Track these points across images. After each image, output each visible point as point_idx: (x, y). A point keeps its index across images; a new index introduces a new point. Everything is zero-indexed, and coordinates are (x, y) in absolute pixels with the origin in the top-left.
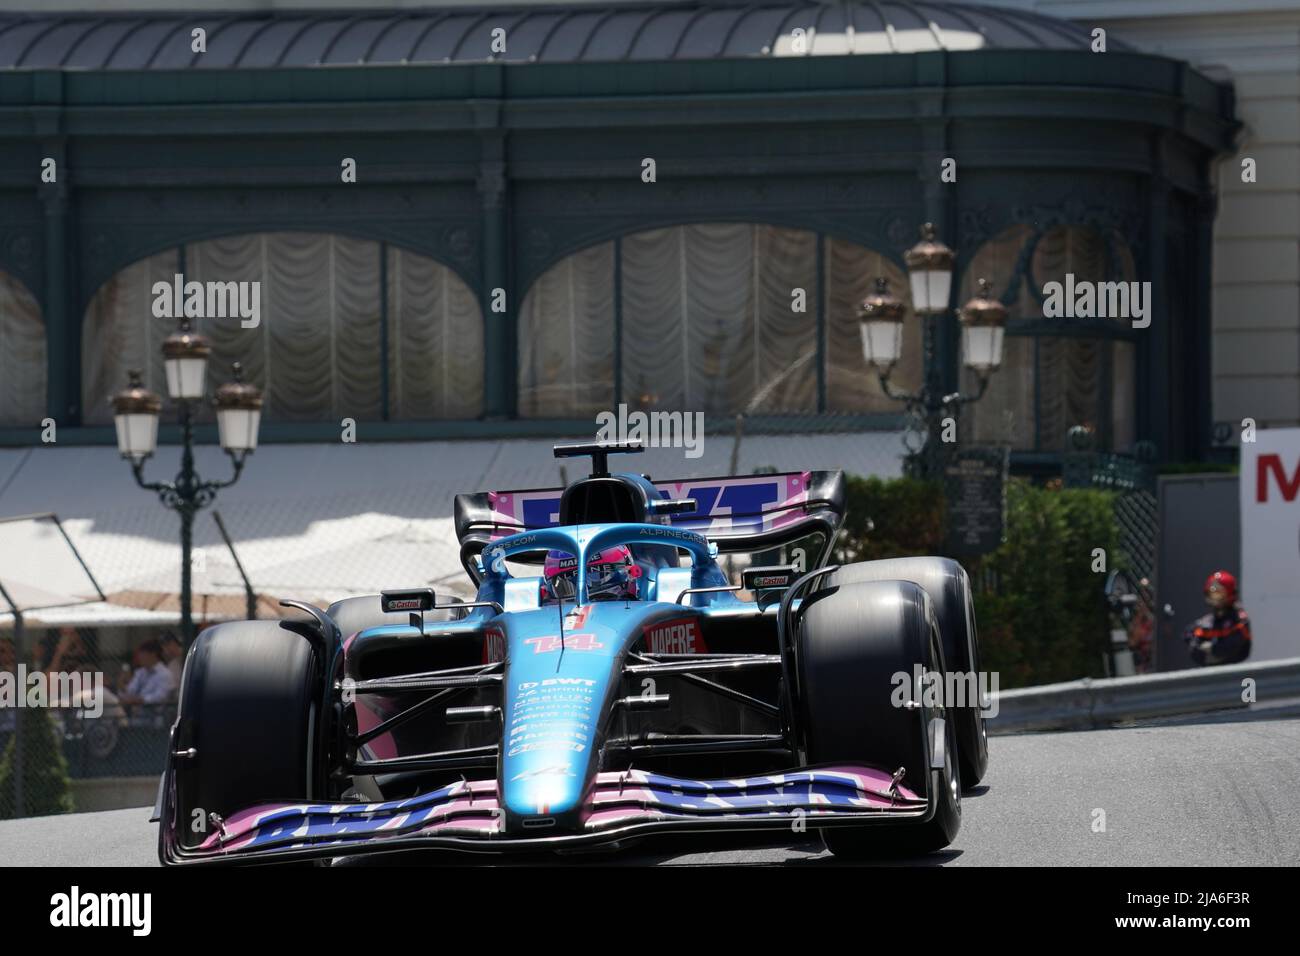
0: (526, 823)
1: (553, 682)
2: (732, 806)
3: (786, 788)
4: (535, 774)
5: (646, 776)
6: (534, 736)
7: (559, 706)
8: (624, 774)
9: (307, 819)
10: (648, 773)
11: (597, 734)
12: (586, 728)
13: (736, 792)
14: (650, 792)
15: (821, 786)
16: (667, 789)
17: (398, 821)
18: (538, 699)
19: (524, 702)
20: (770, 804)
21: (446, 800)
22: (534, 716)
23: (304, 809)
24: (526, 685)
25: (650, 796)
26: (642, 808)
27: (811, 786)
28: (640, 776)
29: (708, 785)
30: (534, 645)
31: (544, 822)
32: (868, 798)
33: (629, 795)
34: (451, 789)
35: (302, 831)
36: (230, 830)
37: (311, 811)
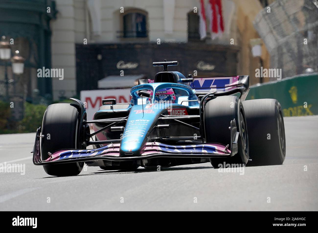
0: (126, 154)
1: (139, 120)
2: (181, 152)
3: (196, 148)
4: (129, 142)
5: (159, 144)
6: (131, 133)
7: (138, 126)
8: (153, 143)
9: (72, 153)
10: (160, 143)
11: (147, 133)
12: (144, 131)
13: (183, 148)
14: (160, 147)
15: (205, 148)
16: (165, 147)
17: (95, 154)
18: (134, 124)
19: (130, 125)
20: (191, 152)
21: (107, 148)
22: (132, 128)
23: (72, 151)
24: (131, 121)
25: (159, 148)
26: (157, 151)
27: (203, 148)
28: (157, 144)
29: (175, 147)
30: (136, 112)
31: (130, 153)
32: (218, 152)
33: (154, 148)
34: (108, 146)
35: (71, 156)
36: (54, 156)
37: (73, 151)
